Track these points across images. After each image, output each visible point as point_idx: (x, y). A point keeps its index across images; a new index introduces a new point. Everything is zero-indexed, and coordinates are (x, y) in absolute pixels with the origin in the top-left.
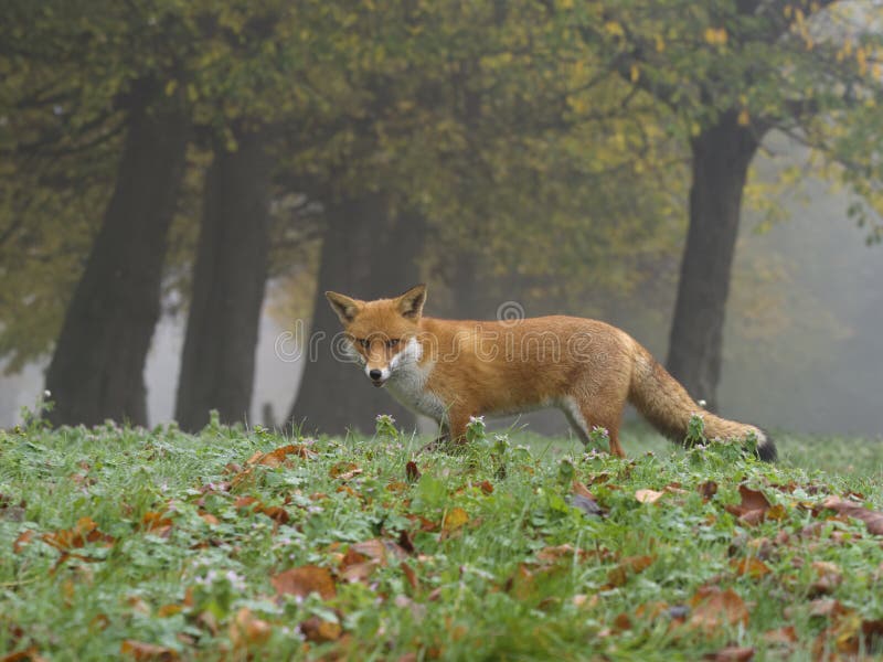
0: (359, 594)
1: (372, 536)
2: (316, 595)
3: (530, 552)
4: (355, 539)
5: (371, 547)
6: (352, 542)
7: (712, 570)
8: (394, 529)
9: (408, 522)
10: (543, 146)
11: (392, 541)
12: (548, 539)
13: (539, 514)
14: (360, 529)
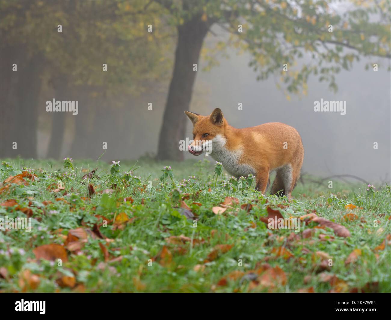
0: (83, 261)
1: (78, 226)
2: (60, 261)
3: (163, 239)
4: (69, 227)
5: (79, 232)
6: (69, 229)
7: (262, 253)
8: (89, 222)
9: (97, 219)
10: (104, 26)
11: (89, 229)
12: (172, 232)
13: (165, 218)
14: (71, 222)
